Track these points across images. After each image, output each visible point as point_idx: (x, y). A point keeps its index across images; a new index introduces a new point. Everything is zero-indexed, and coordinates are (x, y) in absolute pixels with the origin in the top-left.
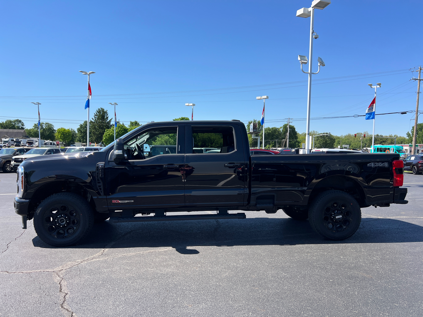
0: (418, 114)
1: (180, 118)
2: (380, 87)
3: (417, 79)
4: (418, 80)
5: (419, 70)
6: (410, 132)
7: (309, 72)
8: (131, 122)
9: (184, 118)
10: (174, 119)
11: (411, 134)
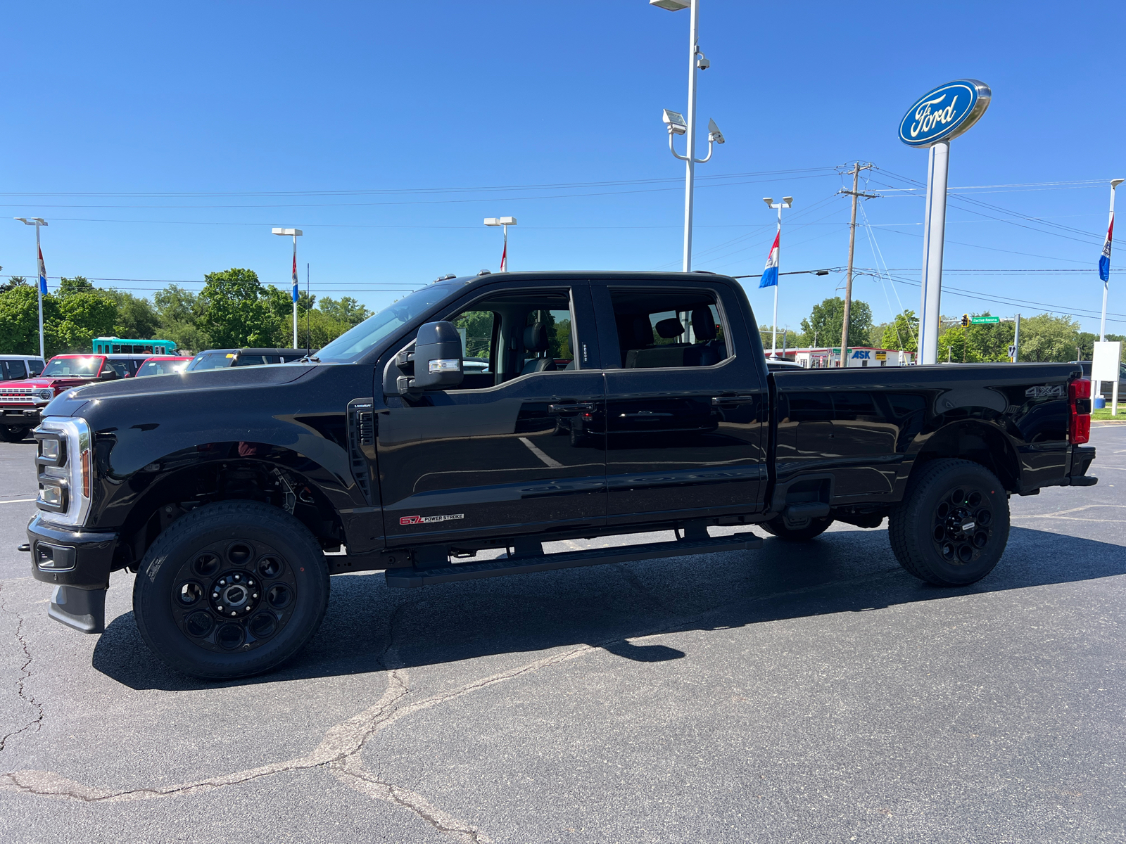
0: (853, 276)
1: (226, 272)
2: (790, 206)
3: (852, 193)
4: (853, 196)
5: (856, 169)
6: (808, 320)
7: (689, 156)
8: (64, 280)
9: (239, 271)
10: (208, 275)
11: (811, 324)
